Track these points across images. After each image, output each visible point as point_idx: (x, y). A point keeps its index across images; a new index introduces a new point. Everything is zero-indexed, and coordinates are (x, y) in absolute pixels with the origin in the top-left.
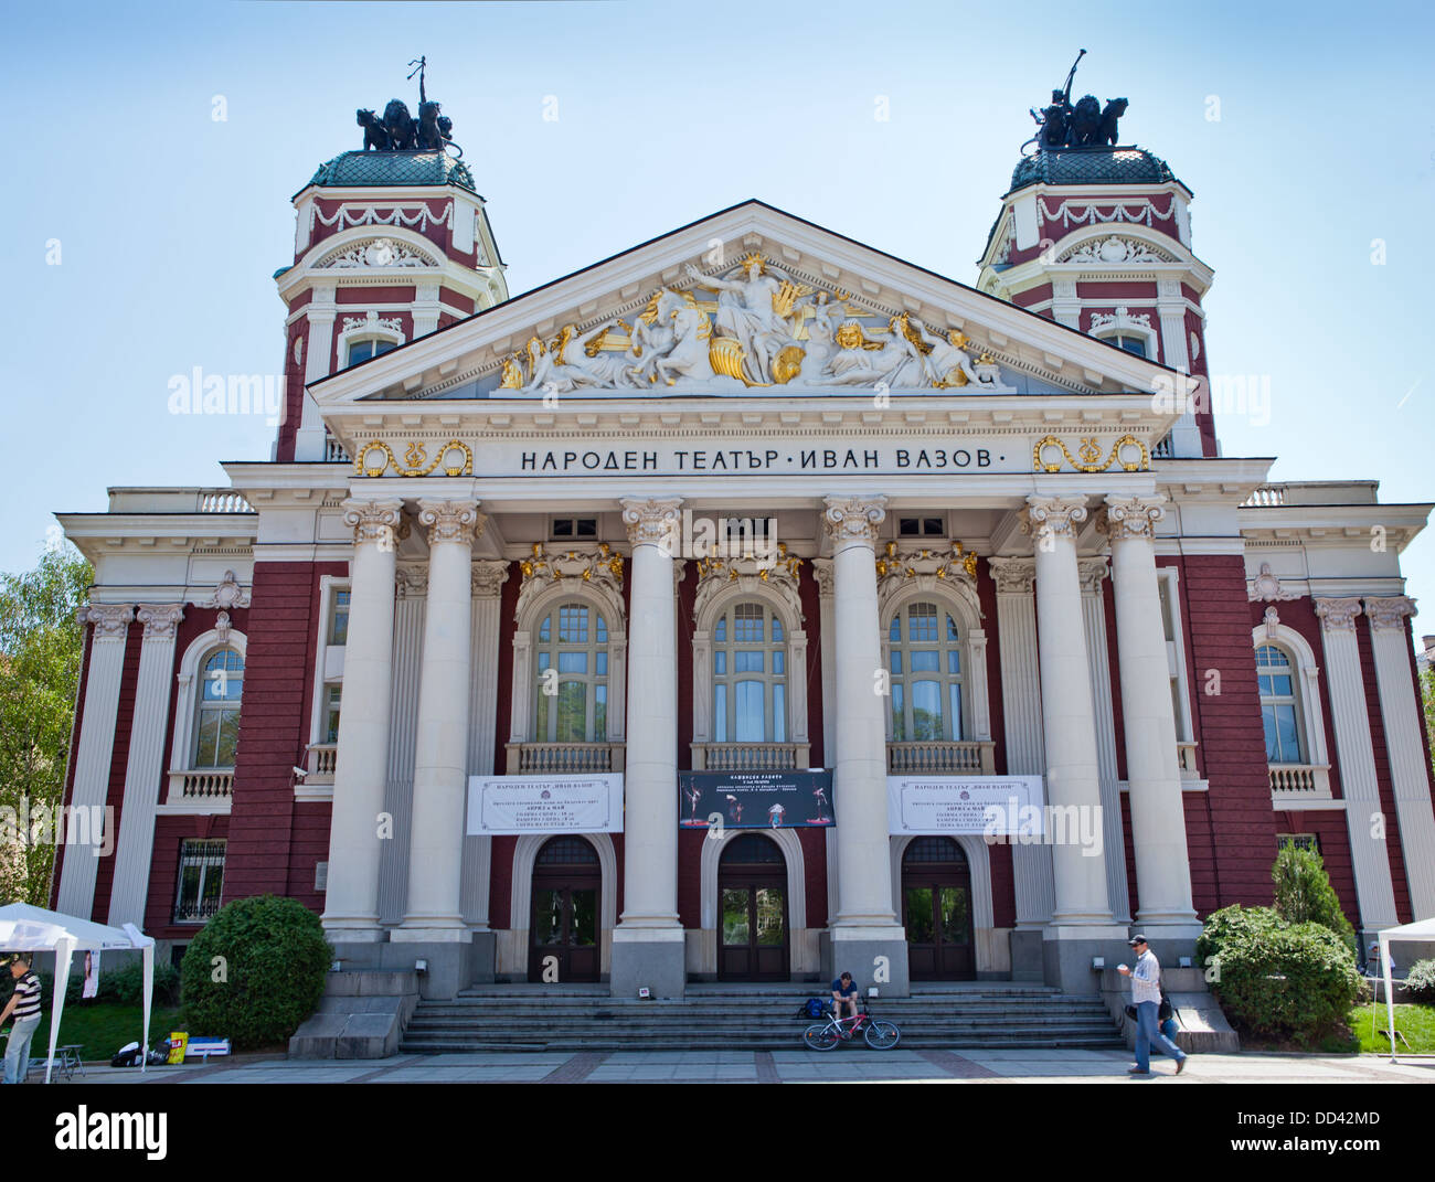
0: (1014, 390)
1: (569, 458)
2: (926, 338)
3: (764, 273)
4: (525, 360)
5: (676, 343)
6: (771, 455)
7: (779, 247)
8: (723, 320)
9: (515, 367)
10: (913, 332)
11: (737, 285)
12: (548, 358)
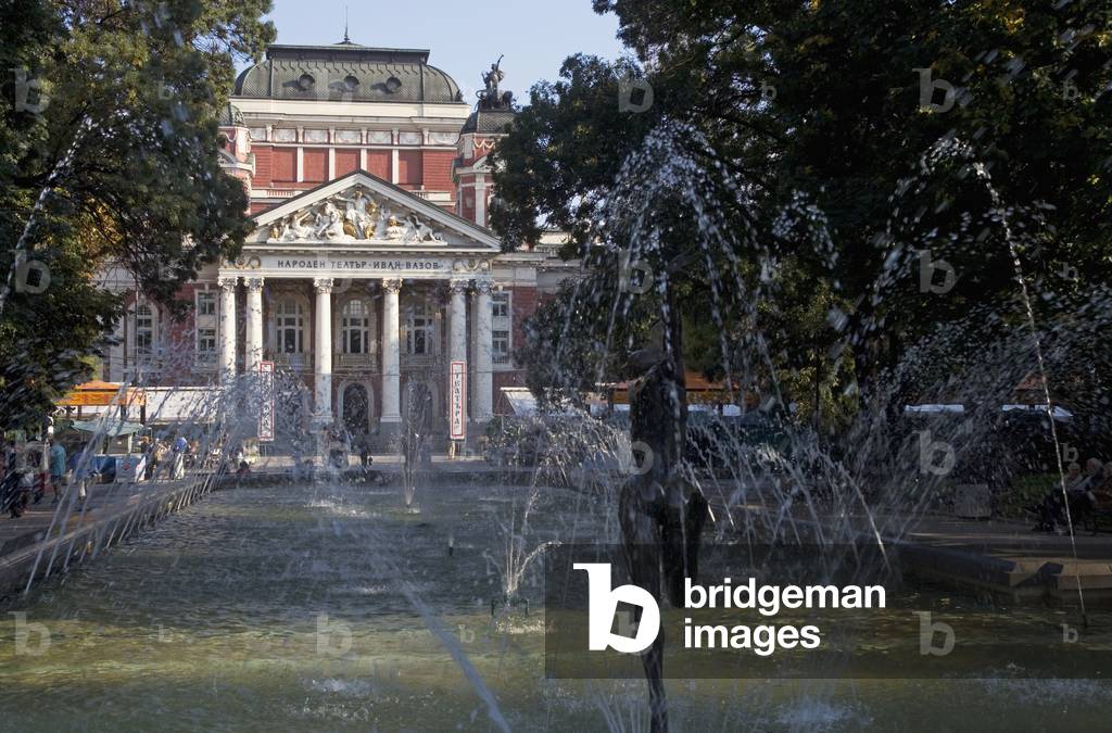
0: (446, 244)
1: (295, 263)
2: (418, 223)
3: (363, 196)
4: (279, 226)
5: (332, 223)
6: (364, 264)
7: (368, 188)
8: (348, 217)
9: (276, 230)
10: (413, 220)
11: (353, 200)
12: (287, 226)
